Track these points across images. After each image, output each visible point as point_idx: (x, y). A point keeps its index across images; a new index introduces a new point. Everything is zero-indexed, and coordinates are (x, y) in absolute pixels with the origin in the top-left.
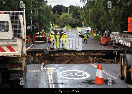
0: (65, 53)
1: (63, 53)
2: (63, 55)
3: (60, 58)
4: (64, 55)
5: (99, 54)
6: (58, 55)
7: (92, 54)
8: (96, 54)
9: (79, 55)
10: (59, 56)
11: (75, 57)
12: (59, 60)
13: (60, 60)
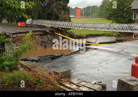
3: (17, 38)
4: (19, 36)
5: (39, 33)
6: (15, 36)
7: (35, 33)
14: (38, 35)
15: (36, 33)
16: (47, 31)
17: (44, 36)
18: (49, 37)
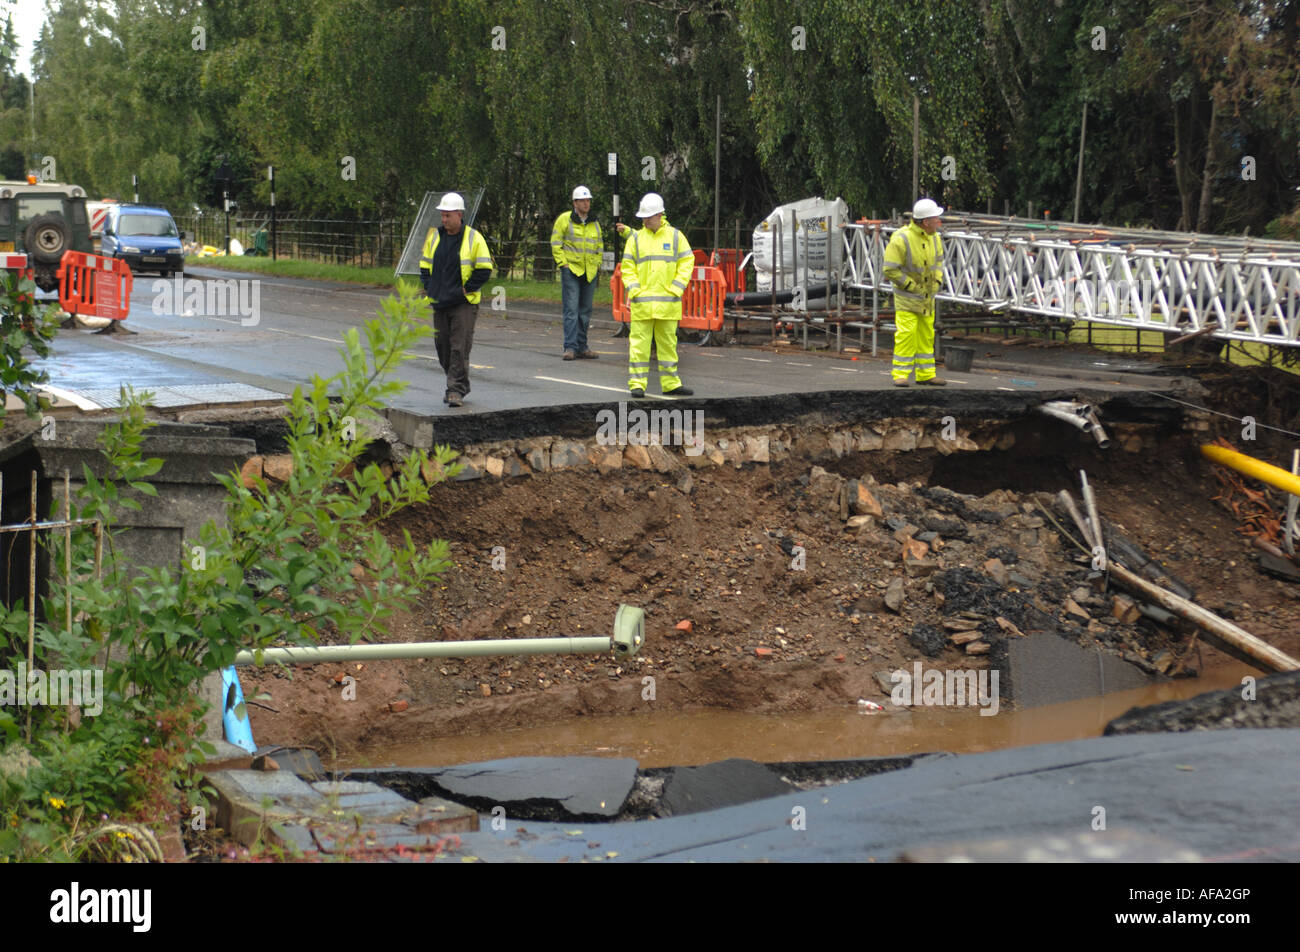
0: (567, 436)
1: (546, 441)
2: (545, 464)
3: (523, 499)
4: (560, 462)
5: (908, 438)
6: (495, 466)
7: (841, 443)
8: (877, 443)
9: (719, 459)
10: (505, 475)
11: (687, 486)
12: (513, 526)
13: (527, 521)
14: (888, 469)
15: (867, 443)
16: (1060, 410)
17: (1000, 501)
18: (1090, 526)
